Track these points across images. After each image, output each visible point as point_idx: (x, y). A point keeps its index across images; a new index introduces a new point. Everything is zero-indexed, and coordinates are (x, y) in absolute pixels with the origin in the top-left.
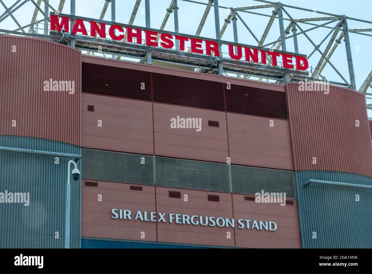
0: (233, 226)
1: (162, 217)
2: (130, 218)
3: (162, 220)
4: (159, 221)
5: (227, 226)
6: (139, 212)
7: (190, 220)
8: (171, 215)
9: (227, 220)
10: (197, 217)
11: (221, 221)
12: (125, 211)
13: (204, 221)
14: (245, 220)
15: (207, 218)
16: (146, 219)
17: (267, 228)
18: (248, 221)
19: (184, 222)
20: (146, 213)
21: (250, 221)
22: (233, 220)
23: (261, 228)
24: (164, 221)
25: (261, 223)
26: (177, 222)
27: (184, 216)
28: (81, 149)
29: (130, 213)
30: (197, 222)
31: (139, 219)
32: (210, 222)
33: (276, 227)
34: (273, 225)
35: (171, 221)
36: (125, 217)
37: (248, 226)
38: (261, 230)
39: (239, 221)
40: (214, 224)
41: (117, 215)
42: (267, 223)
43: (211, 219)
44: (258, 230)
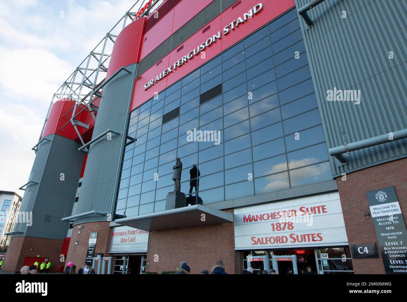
0: (219, 36)
2: (152, 84)
3: (169, 72)
5: (214, 40)
6: (157, 76)
7: (186, 58)
8: (174, 64)
9: (214, 36)
10: (192, 51)
11: (209, 41)
12: (150, 82)
13: (197, 51)
14: (230, 24)
15: (198, 48)
17: (251, 14)
19: (183, 62)
20: (160, 75)
21: (234, 21)
22: (219, 33)
23: (245, 19)
25: (245, 15)
26: (178, 65)
27: (183, 59)
28: (136, 64)
29: (152, 80)
30: (192, 55)
31: (157, 80)
32: (201, 48)
33: (261, 6)
34: (258, 7)
35: (174, 68)
36: (150, 85)
37: (232, 27)
38: (246, 21)
39: (224, 29)
40: (203, 47)
41: (146, 87)
42: (251, 10)
43: (201, 46)
44: (243, 23)
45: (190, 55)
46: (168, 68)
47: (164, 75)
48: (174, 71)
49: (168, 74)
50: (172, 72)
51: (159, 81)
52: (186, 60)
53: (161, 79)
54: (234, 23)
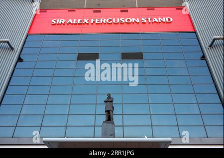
0: (138, 21)
2: (63, 23)
4: (84, 23)
5: (133, 21)
6: (70, 20)
8: (92, 20)
9: (133, 19)
10: (112, 19)
11: (129, 20)
12: (61, 20)
13: (116, 20)
14: (147, 18)
15: (118, 19)
16: (74, 22)
17: (164, 21)
18: (149, 19)
19: (101, 22)
20: (75, 20)
22: (138, 19)
23: (160, 21)
24: (87, 22)
25: (159, 19)
26: (96, 22)
27: (101, 19)
29: (64, 20)
30: (111, 22)
31: (70, 23)
33: (171, 20)
34: (169, 19)
35: (92, 22)
36: (60, 23)
37: (150, 21)
38: (160, 23)
39: (143, 19)
40: (124, 21)
41: (55, 22)
42: (164, 18)
43: (121, 20)
44: (158, 23)
45: (110, 20)
46: (85, 20)
47: (79, 22)
48: (90, 25)
50: (88, 24)
51: (72, 24)
52: (104, 22)
53: (75, 24)
54: (151, 19)
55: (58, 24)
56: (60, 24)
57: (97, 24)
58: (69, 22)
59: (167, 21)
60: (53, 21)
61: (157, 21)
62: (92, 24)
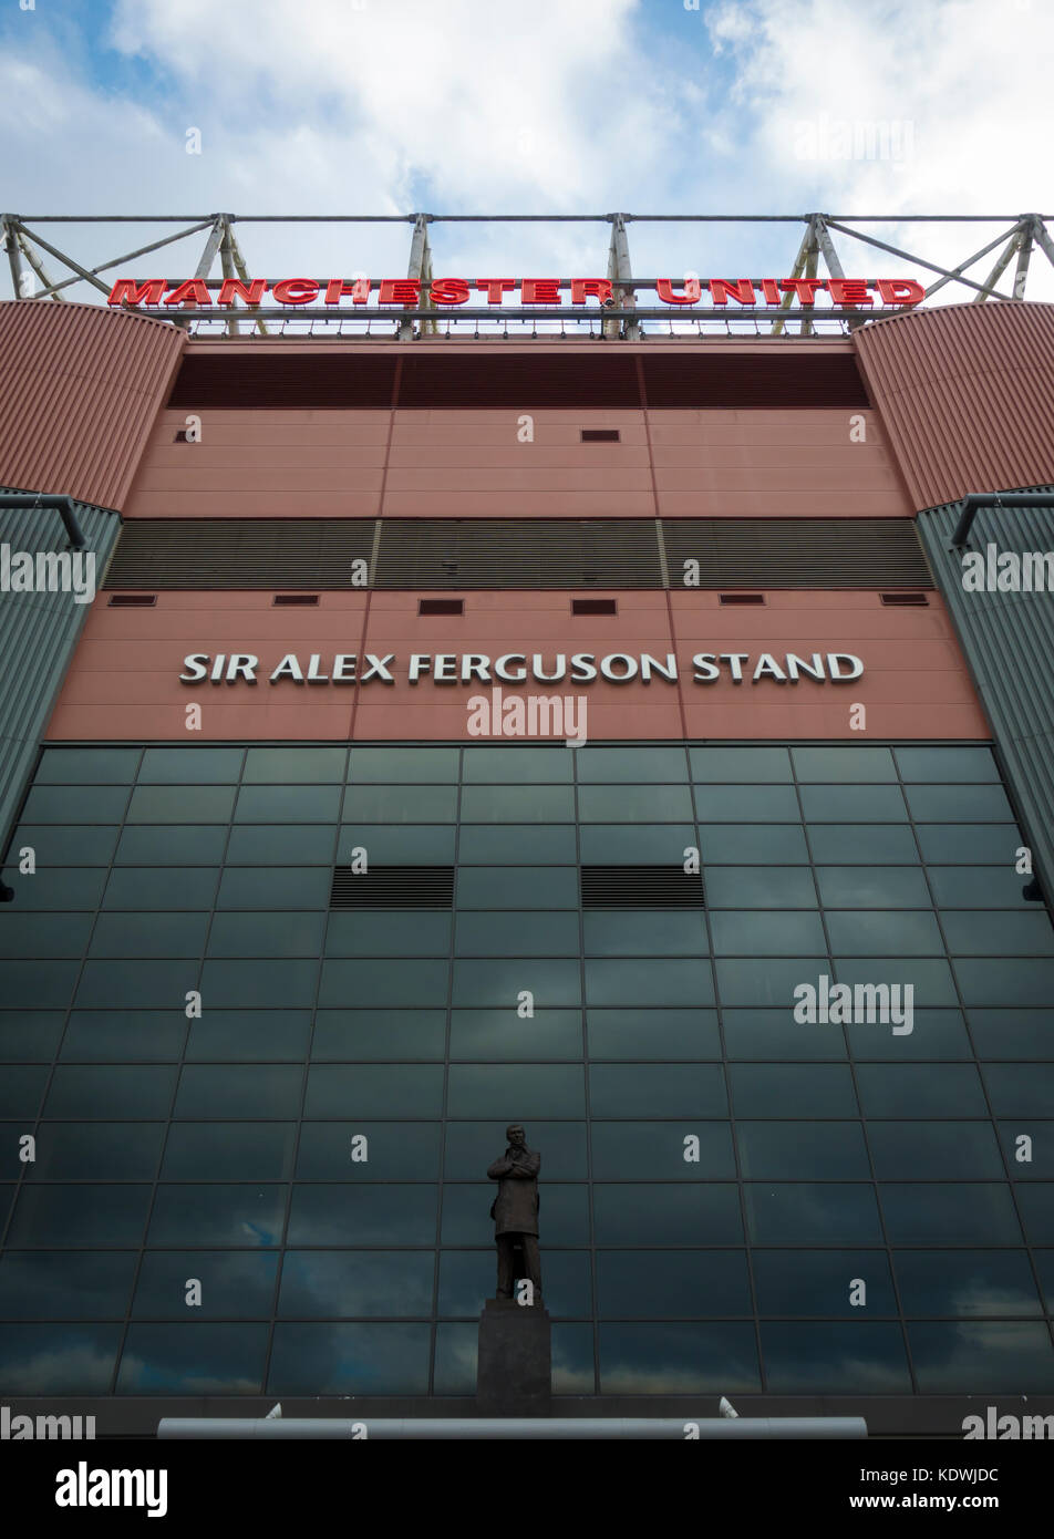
0: (672, 673)
1: (378, 665)
2: (249, 675)
3: (377, 676)
4: (366, 676)
5: (647, 674)
6: (292, 659)
7: (490, 669)
8: (415, 660)
9: (646, 659)
10: (523, 657)
11: (619, 664)
12: (235, 659)
13: (550, 667)
14: (723, 656)
15: (561, 661)
16: (313, 674)
17: (820, 673)
18: (735, 660)
19: (466, 675)
20: (315, 660)
21: (746, 656)
22: (671, 659)
23: (794, 674)
24: (386, 675)
25: (792, 660)
26: (439, 674)
27: (466, 659)
28: (115, 518)
29: (253, 661)
30: (522, 673)
31: (286, 677)
32: (572, 668)
33: (859, 669)
34: (845, 664)
35: (414, 674)
36: (231, 675)
37: (737, 672)
38: (794, 682)
39: (698, 660)
40: (591, 672)
41: (201, 671)
42: (817, 658)
43: (577, 661)
44: (781, 682)
45: (512, 664)
46: (372, 658)
47: (338, 674)
49: (364, 683)
50: (390, 683)
51: (299, 683)
52: (485, 675)
53: (314, 683)
54: (743, 661)
55: (216, 683)
56: (231, 683)
57: (439, 683)
58: (280, 669)
59: (836, 673)
60: (190, 662)
61: (780, 675)
62: (413, 683)
